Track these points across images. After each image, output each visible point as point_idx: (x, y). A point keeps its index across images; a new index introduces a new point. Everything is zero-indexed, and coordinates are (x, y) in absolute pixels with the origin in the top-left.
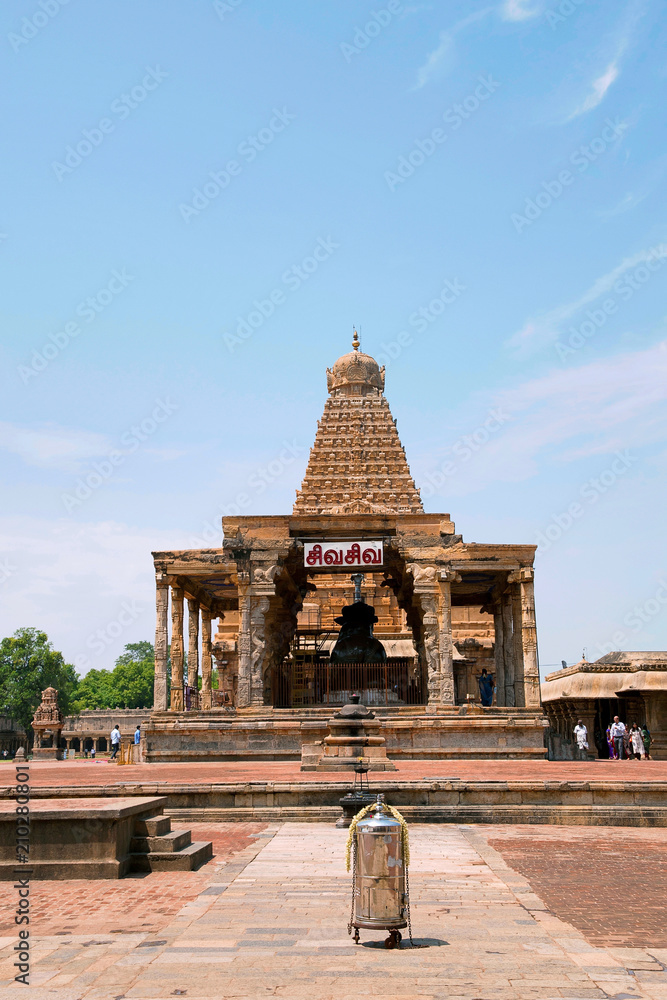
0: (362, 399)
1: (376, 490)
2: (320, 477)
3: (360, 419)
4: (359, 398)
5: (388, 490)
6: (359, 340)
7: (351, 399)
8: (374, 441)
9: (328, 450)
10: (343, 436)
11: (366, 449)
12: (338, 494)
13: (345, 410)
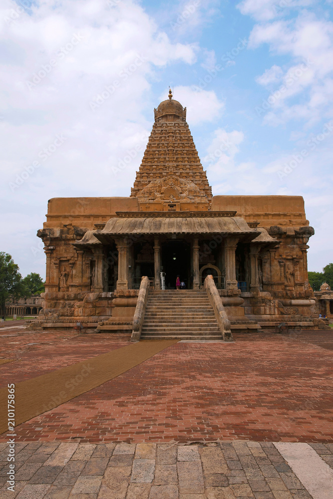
0: (173, 123)
1: (181, 171)
2: (149, 164)
3: (172, 133)
4: (172, 122)
5: (188, 171)
6: (172, 94)
7: (168, 123)
8: (180, 145)
9: (154, 149)
10: (163, 142)
11: (176, 149)
12: (160, 173)
13: (164, 128)
